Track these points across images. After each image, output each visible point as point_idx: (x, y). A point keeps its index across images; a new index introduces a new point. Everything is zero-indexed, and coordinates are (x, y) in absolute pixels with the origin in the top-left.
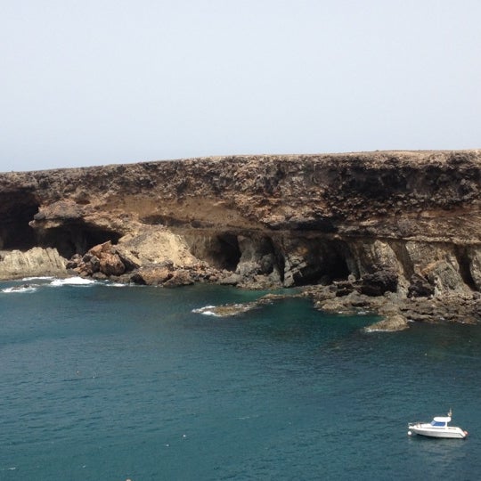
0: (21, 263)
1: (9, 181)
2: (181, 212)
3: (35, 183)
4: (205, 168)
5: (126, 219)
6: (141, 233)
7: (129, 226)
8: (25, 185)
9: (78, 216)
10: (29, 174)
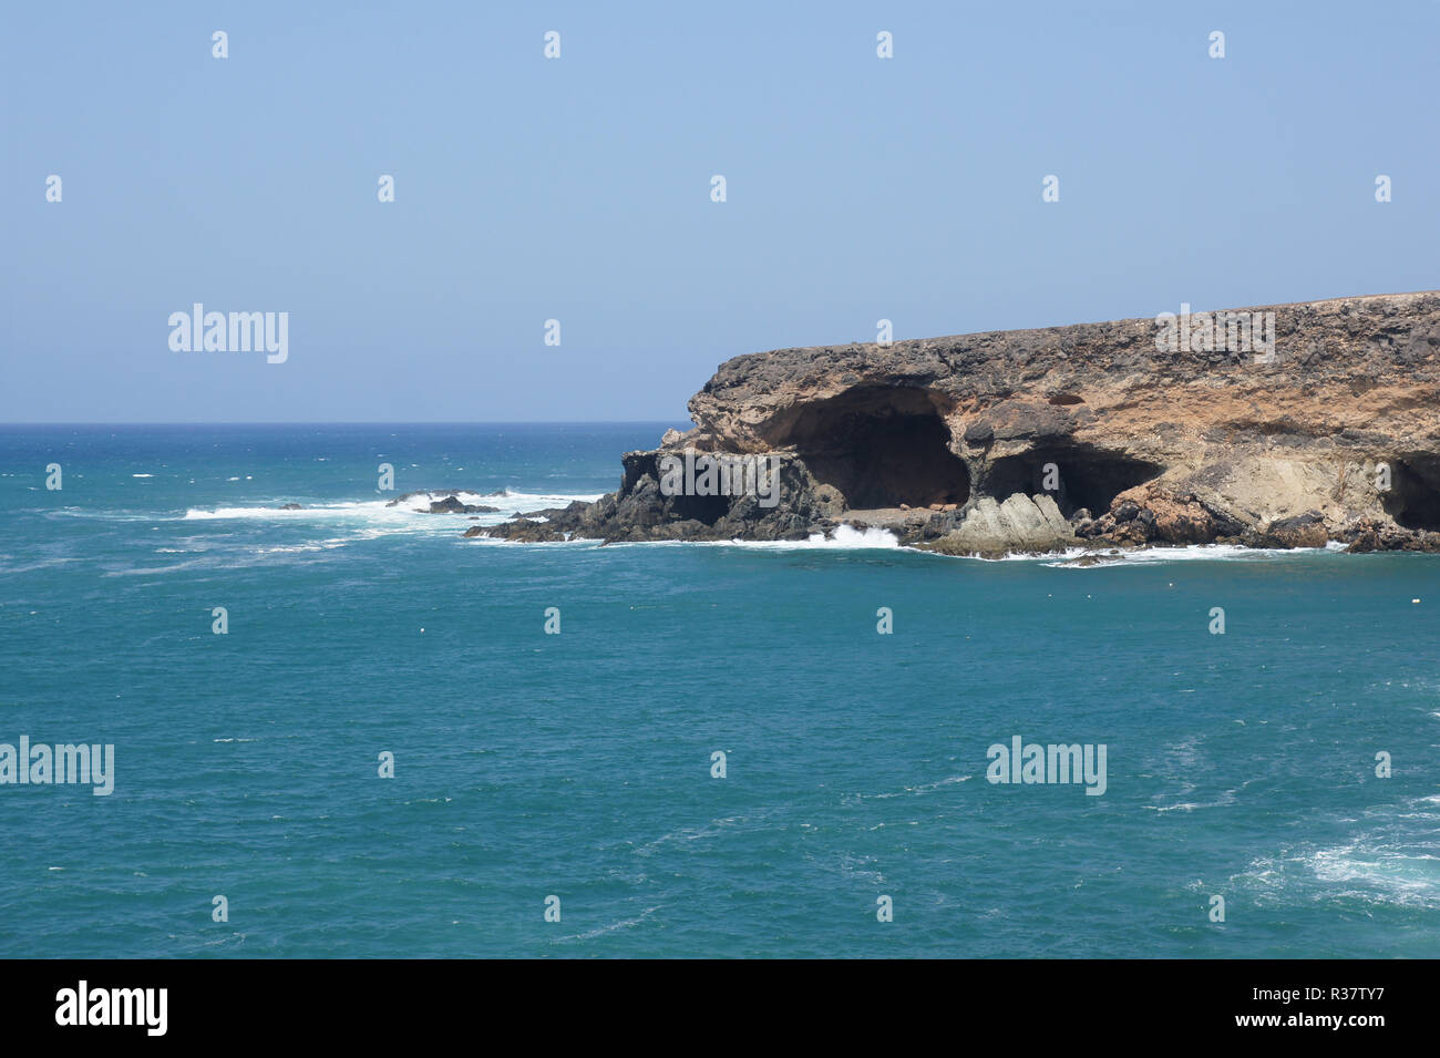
0: (1003, 523)
1: (869, 362)
2: (1308, 412)
3: (934, 362)
4: (1376, 319)
5: (1168, 433)
6: (1212, 462)
7: (1179, 448)
8: (910, 369)
9: (1063, 430)
10: (917, 345)
